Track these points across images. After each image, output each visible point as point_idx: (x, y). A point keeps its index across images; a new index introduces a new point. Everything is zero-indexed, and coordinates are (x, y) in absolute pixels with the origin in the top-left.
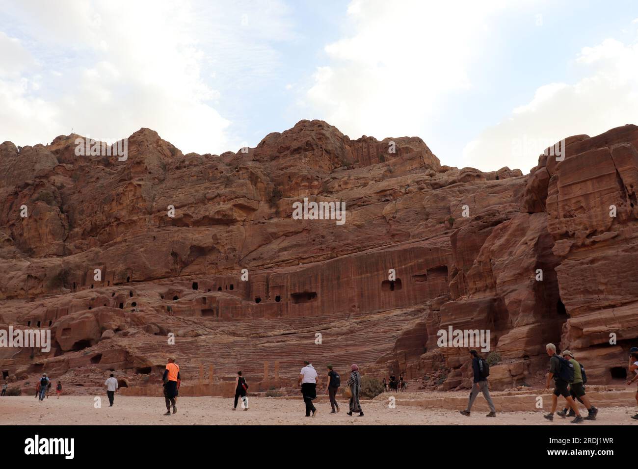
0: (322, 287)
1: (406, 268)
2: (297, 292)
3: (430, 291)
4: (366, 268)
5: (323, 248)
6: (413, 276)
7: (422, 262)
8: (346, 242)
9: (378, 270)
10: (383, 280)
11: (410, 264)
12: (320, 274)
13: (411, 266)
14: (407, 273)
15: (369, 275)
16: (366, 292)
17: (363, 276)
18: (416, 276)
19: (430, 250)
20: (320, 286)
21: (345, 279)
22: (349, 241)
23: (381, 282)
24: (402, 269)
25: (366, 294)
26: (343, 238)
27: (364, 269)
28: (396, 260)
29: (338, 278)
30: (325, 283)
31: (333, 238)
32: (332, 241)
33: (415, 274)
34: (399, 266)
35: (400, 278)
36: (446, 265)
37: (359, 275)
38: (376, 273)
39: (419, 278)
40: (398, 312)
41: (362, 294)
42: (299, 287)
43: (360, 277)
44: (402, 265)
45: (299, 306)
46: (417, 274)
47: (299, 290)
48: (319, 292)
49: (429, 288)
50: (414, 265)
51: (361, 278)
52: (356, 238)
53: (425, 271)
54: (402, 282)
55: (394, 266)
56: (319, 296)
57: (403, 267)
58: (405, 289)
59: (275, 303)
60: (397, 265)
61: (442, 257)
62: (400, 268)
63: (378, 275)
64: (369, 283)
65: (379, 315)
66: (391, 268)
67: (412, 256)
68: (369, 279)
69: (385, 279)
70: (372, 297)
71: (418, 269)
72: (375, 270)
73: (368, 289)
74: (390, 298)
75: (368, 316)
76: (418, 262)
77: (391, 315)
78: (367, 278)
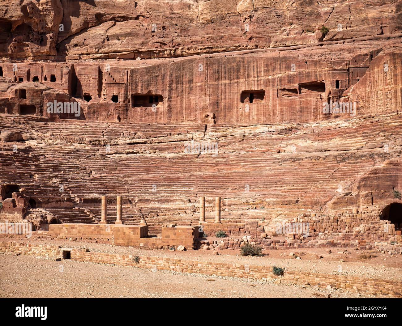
0: (171, 90)
1: (273, 79)
2: (139, 92)
3: (301, 108)
4: (225, 73)
5: (165, 42)
6: (281, 90)
7: (294, 75)
8: (194, 39)
9: (238, 78)
10: (243, 90)
11: (280, 75)
12: (169, 73)
13: (280, 77)
14: (273, 85)
15: (227, 81)
16: (223, 101)
17: (220, 82)
18: (284, 89)
19: (306, 62)
20: (167, 88)
21: (199, 84)
22: (198, 38)
23: (241, 91)
24: (268, 79)
25: (223, 104)
26: (190, 33)
27: (223, 74)
28: (262, 69)
29: (191, 81)
30: (174, 86)
31: (178, 31)
32: (176, 34)
33: (283, 88)
34: (265, 76)
35: (264, 89)
36: (324, 82)
37: (215, 81)
38: (236, 81)
39: (287, 92)
40: (265, 128)
41: (218, 103)
42: (142, 87)
43: (216, 83)
44: (269, 75)
45: (141, 109)
46: (286, 87)
47: (142, 90)
48: (166, 95)
49: (301, 105)
50: (284, 77)
51: (218, 85)
52: (207, 36)
53: (296, 86)
54: (266, 94)
55: (259, 74)
56: (166, 100)
57: (270, 77)
59: (112, 104)
60: (262, 74)
61: (320, 71)
62: (266, 78)
63: (238, 83)
64: (227, 91)
65: (243, 130)
66: (254, 77)
67: (283, 67)
68: (227, 87)
69: (246, 88)
70: (229, 108)
71: (288, 82)
72: (235, 77)
73: (225, 98)
74: (251, 111)
75: (231, 130)
76: (289, 74)
77: (257, 131)
78: (225, 85)
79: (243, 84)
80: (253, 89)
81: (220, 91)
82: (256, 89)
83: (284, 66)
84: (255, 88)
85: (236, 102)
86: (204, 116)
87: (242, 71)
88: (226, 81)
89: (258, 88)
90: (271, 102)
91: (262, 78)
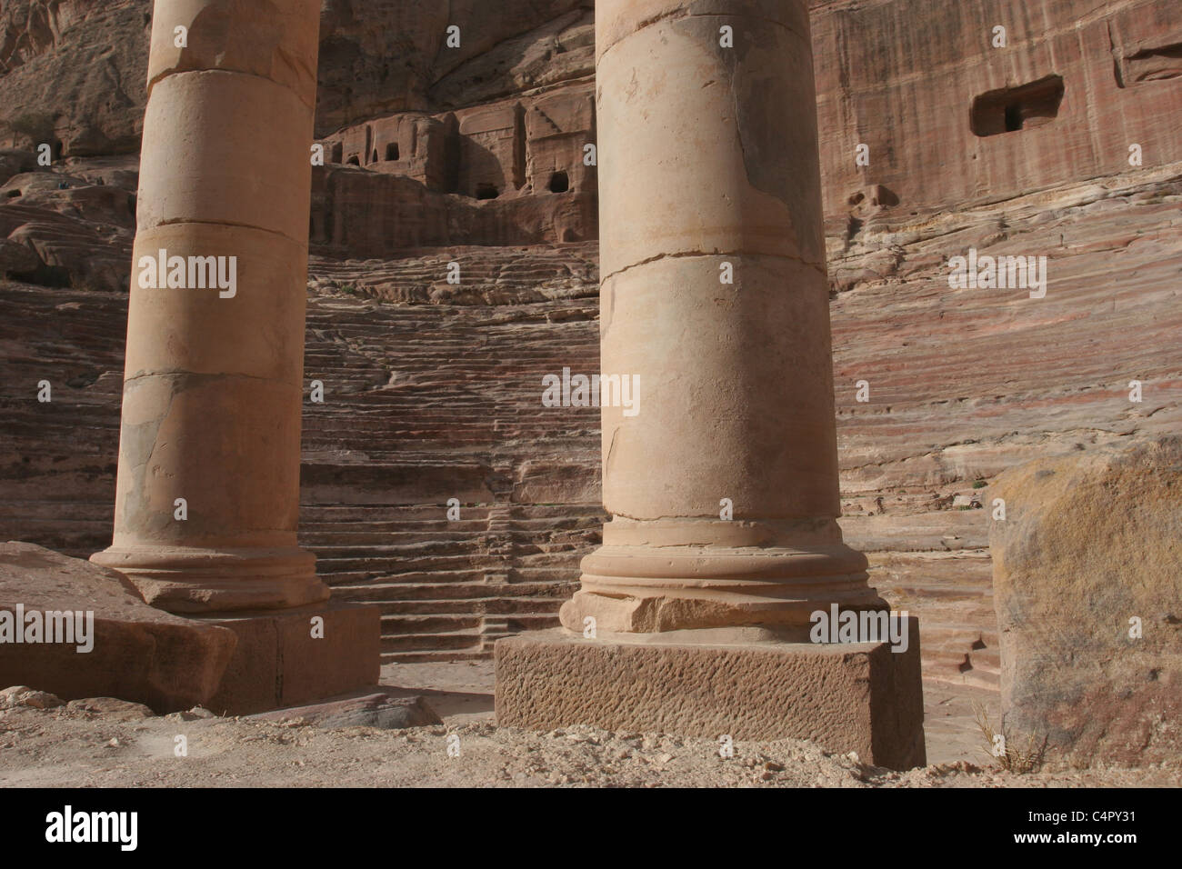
1: (1092, 31)
4: (907, 48)
6: (1131, 58)
9: (955, 56)
10: (980, 92)
13: (1122, 13)
14: (1096, 50)
15: (917, 76)
16: (908, 141)
17: (893, 82)
18: (1143, 54)
23: (971, 99)
24: (1072, 34)
25: (909, 151)
27: (900, 54)
28: (1044, 5)
34: (1056, 26)
35: (1059, 73)
37: (876, 81)
38: (947, 67)
39: (1154, 65)
40: (1088, 192)
41: (890, 149)
43: (880, 86)
44: (1072, 20)
46: (1153, 43)
51: (886, 91)
54: (1071, 87)
55: (1032, 27)
57: (1078, 24)
58: (1093, 115)
59: (547, 197)
60: (1046, 22)
62: (1063, 31)
63: (956, 74)
64: (921, 107)
65: (998, 211)
66: (1016, 39)
68: (920, 93)
69: (988, 85)
70: (933, 162)
71: (1158, 23)
72: (945, 55)
73: (917, 131)
74: (1017, 158)
75: (949, 217)
77: (1056, 204)
78: (912, 87)
79: (976, 74)
80: (1016, 81)
81: (894, 111)
82: (1028, 79)
84: (1021, 77)
85: (956, 139)
86: (845, 198)
87: (968, 27)
88: (914, 75)
89: (1034, 74)
90: (1093, 112)
91: (1048, 36)
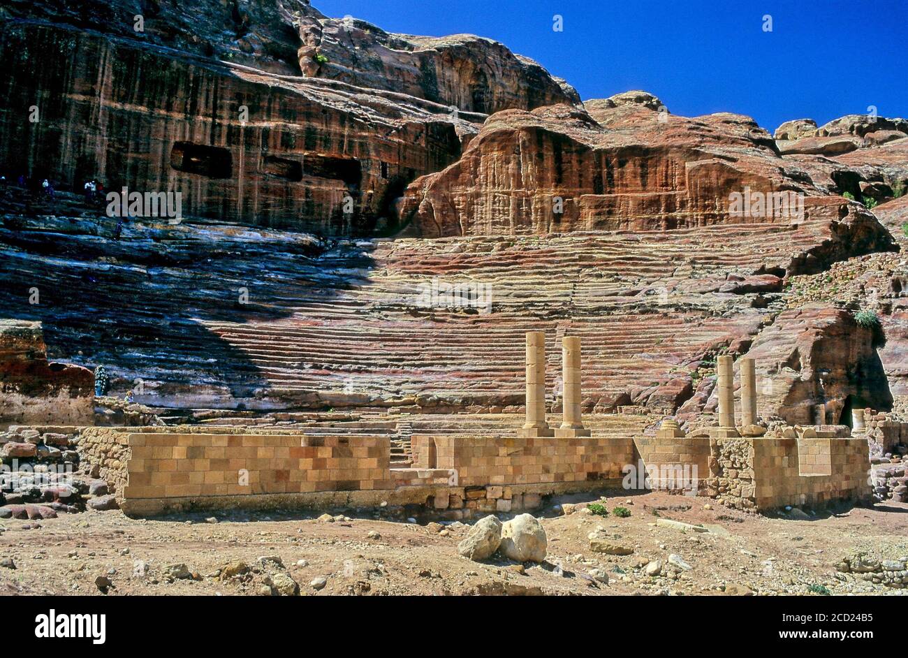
1: (249, 132)
3: (307, 204)
4: (141, 88)
7: (298, 131)
9: (169, 107)
10: (178, 140)
11: (265, 124)
13: (266, 129)
14: (248, 144)
15: (143, 109)
16: (130, 154)
17: (128, 107)
18: (273, 159)
21: (82, 98)
23: (173, 141)
24: (238, 128)
25: (129, 161)
27: (137, 88)
28: (227, 102)
33: (270, 153)
34: (230, 118)
35: (228, 149)
36: (358, 159)
37: (118, 100)
38: (163, 112)
43: (119, 106)
44: (241, 119)
46: (277, 154)
49: (307, 197)
50: (276, 132)
51: (123, 111)
53: (298, 156)
54: (234, 161)
55: (217, 112)
57: (243, 124)
58: (241, 182)
60: (226, 113)
61: (349, 136)
62: (233, 124)
63: (167, 119)
64: (142, 134)
66: (206, 115)
67: (274, 108)
69: (184, 137)
71: (282, 145)
72: (164, 104)
73: (136, 150)
76: (285, 126)
78: (139, 116)
79: (179, 126)
82: (208, 143)
83: (277, 107)
85: (159, 164)
87: (181, 93)
89: (212, 142)
90: (241, 180)
91: (225, 122)
